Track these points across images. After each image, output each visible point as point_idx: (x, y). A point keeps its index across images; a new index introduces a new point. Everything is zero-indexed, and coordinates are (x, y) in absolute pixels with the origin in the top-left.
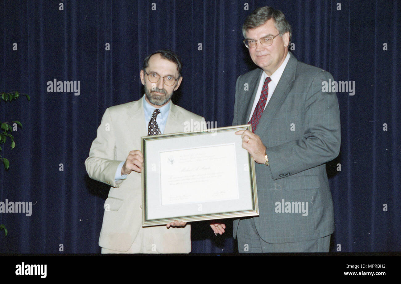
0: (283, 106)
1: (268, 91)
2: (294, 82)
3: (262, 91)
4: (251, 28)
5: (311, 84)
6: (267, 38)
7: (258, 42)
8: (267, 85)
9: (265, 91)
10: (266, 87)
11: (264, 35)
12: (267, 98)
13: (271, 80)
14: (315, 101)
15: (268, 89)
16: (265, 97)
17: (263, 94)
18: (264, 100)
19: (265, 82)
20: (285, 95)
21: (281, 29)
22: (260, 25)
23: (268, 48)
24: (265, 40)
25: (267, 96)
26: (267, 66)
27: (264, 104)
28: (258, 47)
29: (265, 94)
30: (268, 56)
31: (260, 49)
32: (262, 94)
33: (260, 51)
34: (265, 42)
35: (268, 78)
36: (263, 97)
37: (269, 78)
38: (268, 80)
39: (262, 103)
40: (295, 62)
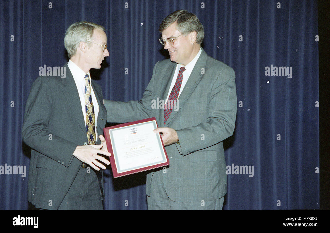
1: (182, 79)
3: (177, 78)
5: (218, 77)
8: (182, 73)
10: (180, 75)
13: (185, 70)
14: (219, 91)
15: (182, 77)
17: (178, 81)
18: (179, 86)
19: (180, 71)
20: (196, 85)
25: (181, 83)
29: (179, 81)
35: (182, 67)
36: (178, 84)
37: (184, 68)
38: (182, 69)
39: (177, 88)
40: (206, 56)
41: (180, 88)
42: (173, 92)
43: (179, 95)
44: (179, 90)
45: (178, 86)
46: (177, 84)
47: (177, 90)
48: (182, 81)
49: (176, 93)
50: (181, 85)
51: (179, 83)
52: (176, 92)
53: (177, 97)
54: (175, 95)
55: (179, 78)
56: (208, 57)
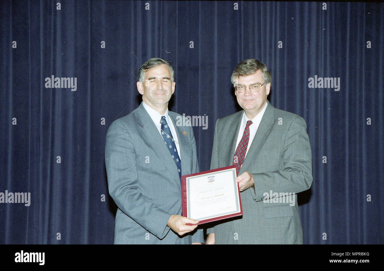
0: (264, 145)
1: (249, 132)
2: (273, 124)
3: (244, 132)
4: (242, 75)
5: (290, 127)
6: (255, 85)
7: (248, 88)
8: (249, 127)
9: (247, 133)
10: (247, 129)
11: (252, 83)
12: (249, 139)
13: (252, 123)
15: (249, 130)
16: (247, 138)
18: (247, 140)
19: (246, 125)
20: (266, 137)
21: (266, 79)
22: (250, 74)
23: (255, 94)
24: (253, 86)
25: (249, 137)
26: (251, 109)
27: (246, 143)
28: (247, 92)
29: (247, 135)
30: (254, 101)
31: (248, 93)
32: (244, 135)
33: (248, 96)
34: (253, 88)
35: (249, 121)
37: (251, 121)
38: (249, 123)
39: (245, 142)
40: (273, 109)
41: (248, 142)
42: (240, 146)
43: (248, 149)
44: (247, 144)
45: (245, 139)
46: (245, 138)
47: (245, 144)
48: (249, 135)
49: (244, 148)
50: (248, 139)
51: (247, 137)
52: (244, 146)
53: (245, 151)
54: (243, 150)
55: (246, 132)
56: (275, 109)
